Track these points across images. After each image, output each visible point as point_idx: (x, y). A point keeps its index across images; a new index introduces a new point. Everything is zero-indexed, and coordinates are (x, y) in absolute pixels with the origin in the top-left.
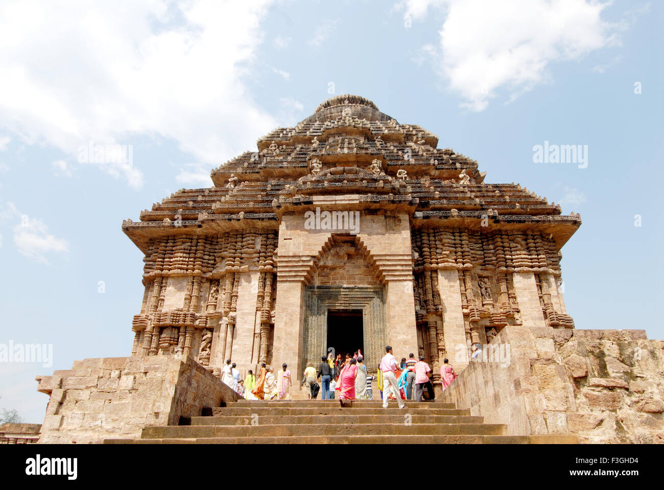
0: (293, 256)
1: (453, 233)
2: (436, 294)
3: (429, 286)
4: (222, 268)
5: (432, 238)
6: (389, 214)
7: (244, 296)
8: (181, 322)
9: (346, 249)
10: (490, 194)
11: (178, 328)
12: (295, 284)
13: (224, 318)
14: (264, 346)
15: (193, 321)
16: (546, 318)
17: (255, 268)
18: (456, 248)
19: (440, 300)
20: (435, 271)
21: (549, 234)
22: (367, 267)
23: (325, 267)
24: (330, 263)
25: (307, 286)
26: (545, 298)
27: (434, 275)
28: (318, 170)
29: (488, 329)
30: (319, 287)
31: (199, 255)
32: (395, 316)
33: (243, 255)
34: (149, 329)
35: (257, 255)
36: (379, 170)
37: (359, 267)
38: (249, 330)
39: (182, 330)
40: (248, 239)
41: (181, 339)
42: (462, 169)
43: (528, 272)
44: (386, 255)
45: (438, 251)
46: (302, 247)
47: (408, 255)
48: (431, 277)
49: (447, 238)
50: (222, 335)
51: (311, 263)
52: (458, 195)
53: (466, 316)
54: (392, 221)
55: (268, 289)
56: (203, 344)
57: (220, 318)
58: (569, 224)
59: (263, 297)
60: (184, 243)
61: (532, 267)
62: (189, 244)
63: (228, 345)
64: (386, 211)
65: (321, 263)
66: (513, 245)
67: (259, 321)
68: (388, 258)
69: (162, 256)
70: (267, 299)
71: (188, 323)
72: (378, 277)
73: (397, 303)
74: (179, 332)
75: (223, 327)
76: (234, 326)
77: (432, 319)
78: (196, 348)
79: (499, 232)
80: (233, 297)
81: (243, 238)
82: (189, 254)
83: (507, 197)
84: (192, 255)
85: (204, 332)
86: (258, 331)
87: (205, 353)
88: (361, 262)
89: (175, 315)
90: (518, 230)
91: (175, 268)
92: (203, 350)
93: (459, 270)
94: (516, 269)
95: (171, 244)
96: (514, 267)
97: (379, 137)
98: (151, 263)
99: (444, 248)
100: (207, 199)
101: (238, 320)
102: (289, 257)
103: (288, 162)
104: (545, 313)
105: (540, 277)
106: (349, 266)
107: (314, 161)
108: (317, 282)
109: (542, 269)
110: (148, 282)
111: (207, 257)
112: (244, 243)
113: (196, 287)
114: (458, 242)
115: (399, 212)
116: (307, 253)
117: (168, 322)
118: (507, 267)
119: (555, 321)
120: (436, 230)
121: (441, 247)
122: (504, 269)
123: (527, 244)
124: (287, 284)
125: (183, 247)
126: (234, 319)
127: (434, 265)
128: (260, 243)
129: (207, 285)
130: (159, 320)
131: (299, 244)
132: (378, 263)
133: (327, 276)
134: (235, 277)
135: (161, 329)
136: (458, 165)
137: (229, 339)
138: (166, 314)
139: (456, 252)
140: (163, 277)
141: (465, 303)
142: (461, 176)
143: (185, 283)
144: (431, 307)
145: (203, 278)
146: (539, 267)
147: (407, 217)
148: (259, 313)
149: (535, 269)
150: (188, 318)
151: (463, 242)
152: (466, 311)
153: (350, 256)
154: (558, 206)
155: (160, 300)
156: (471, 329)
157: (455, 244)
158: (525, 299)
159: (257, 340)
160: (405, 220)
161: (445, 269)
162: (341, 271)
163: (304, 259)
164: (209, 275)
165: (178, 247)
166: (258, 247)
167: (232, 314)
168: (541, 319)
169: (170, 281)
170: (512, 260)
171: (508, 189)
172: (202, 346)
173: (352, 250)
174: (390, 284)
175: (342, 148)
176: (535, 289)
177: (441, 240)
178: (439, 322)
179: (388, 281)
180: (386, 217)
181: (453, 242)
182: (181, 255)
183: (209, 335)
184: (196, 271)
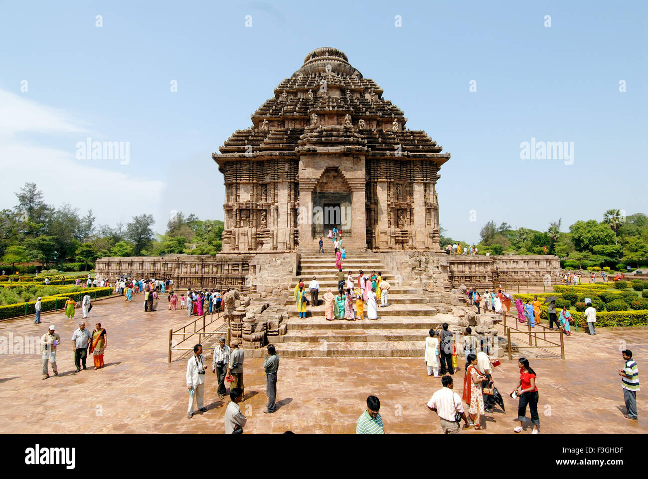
0: (307, 179)
1: (386, 162)
2: (375, 194)
3: (372, 190)
4: (267, 179)
5: (376, 165)
6: (355, 156)
7: (281, 194)
8: (251, 208)
9: (333, 173)
10: (408, 138)
11: (249, 210)
12: (308, 193)
13: (272, 206)
14: (293, 220)
15: (256, 207)
16: (425, 205)
17: (286, 180)
18: (387, 171)
19: (377, 197)
20: (376, 182)
21: (434, 162)
22: (343, 183)
23: (321, 183)
24: (325, 181)
25: (314, 192)
26: (427, 195)
27: (375, 185)
28: (315, 121)
29: (398, 210)
30: (319, 193)
31: (255, 172)
32: (356, 208)
33: (279, 174)
34: (234, 210)
35: (286, 174)
36: (349, 122)
37: (339, 183)
38: (285, 212)
39: (251, 211)
40: (281, 165)
41: (251, 216)
42: (395, 118)
43: (420, 183)
44: (353, 179)
45: (378, 172)
46: (311, 174)
47: (363, 179)
48: (374, 185)
49: (383, 166)
50: (272, 214)
51: (316, 183)
52: (391, 141)
53: (389, 205)
54: (356, 160)
55: (293, 192)
56: (262, 217)
57: (270, 206)
58: (444, 159)
59: (290, 195)
60: (246, 165)
61: (423, 180)
62: (249, 166)
63: (275, 219)
64: (354, 154)
65: (321, 181)
66: (415, 168)
67: (289, 207)
68: (354, 180)
69: (235, 172)
70: (293, 196)
71: (254, 208)
72: (348, 188)
73: (357, 202)
74: (250, 212)
75: (272, 210)
76: (277, 210)
77: (373, 206)
78: (259, 219)
79: (410, 162)
80: (275, 195)
81: (278, 164)
82: (250, 171)
83: (416, 141)
84: (251, 172)
85: (262, 212)
86: (289, 212)
87: (264, 222)
88: (340, 180)
89: (247, 204)
90: (419, 161)
91: (244, 180)
92: (262, 220)
93: (387, 182)
94: (415, 181)
95: (239, 166)
96: (414, 180)
97: (349, 91)
98: (229, 175)
99: (382, 171)
100: (254, 138)
101: (279, 207)
102: (305, 179)
103: (297, 112)
104: (425, 203)
105: (426, 185)
106: (334, 182)
107: (313, 115)
108: (318, 190)
109: (428, 181)
110: (229, 185)
111: (259, 173)
112: (279, 167)
113: (255, 189)
114: (388, 167)
115: (360, 155)
116: (314, 177)
117: (244, 208)
118: (411, 180)
119: (430, 207)
120: (378, 161)
121: (380, 170)
122: (409, 181)
123: (422, 168)
124: (305, 192)
125: (246, 168)
126: (277, 206)
127: (376, 180)
128: (287, 167)
129: (260, 187)
130: (240, 207)
131: (310, 172)
132: (349, 183)
133: (323, 187)
134: (275, 185)
135: (241, 210)
136: (393, 115)
137: (276, 216)
138: (242, 204)
139: (387, 173)
140: (237, 184)
141: (389, 199)
142: (394, 123)
143: (249, 187)
144: (373, 201)
145: (258, 184)
146: (426, 180)
147: (364, 158)
148: (289, 204)
149: (424, 181)
150: (254, 206)
151: (391, 167)
152: (389, 203)
153: (334, 177)
154: (441, 147)
155: (237, 196)
156: (390, 211)
157: (387, 169)
158: (417, 196)
159: (289, 217)
160: (363, 159)
161: (381, 182)
162: (330, 185)
163: (312, 180)
164: (260, 182)
165: (244, 168)
166: (286, 169)
167: (276, 204)
168: (423, 206)
169: (241, 186)
170: (414, 176)
171: (417, 135)
172: (262, 219)
173: (336, 174)
174: (354, 193)
175: (329, 106)
176: (423, 191)
177: (380, 166)
178: (376, 208)
179: (353, 191)
180: (353, 158)
181: (386, 167)
182: (246, 172)
183: (265, 213)
184: (255, 181)
